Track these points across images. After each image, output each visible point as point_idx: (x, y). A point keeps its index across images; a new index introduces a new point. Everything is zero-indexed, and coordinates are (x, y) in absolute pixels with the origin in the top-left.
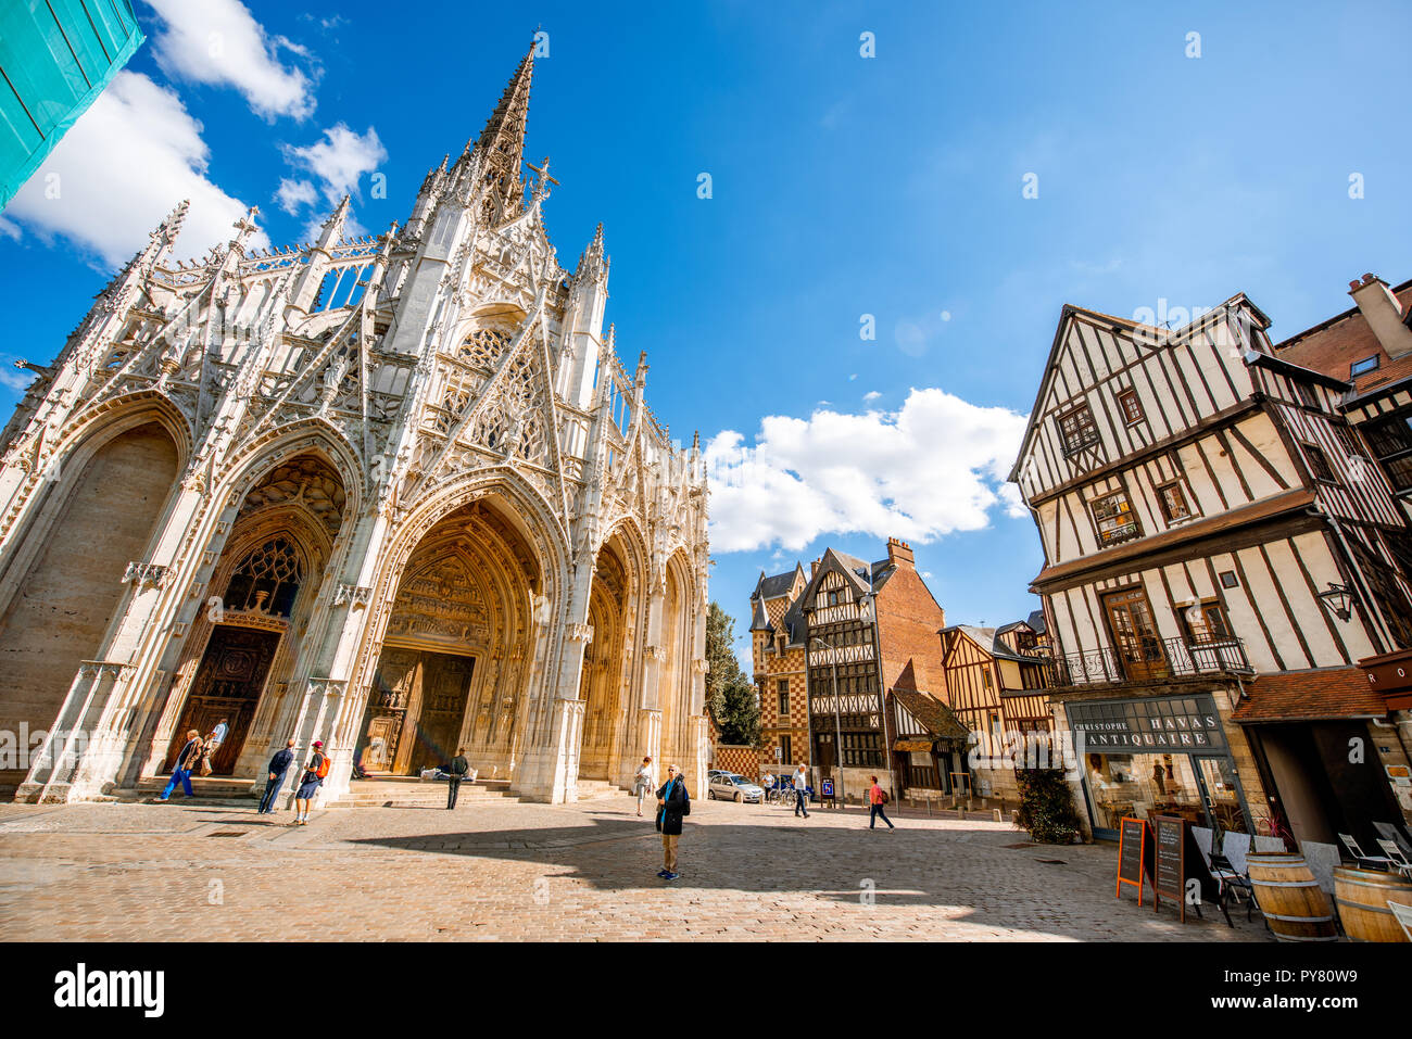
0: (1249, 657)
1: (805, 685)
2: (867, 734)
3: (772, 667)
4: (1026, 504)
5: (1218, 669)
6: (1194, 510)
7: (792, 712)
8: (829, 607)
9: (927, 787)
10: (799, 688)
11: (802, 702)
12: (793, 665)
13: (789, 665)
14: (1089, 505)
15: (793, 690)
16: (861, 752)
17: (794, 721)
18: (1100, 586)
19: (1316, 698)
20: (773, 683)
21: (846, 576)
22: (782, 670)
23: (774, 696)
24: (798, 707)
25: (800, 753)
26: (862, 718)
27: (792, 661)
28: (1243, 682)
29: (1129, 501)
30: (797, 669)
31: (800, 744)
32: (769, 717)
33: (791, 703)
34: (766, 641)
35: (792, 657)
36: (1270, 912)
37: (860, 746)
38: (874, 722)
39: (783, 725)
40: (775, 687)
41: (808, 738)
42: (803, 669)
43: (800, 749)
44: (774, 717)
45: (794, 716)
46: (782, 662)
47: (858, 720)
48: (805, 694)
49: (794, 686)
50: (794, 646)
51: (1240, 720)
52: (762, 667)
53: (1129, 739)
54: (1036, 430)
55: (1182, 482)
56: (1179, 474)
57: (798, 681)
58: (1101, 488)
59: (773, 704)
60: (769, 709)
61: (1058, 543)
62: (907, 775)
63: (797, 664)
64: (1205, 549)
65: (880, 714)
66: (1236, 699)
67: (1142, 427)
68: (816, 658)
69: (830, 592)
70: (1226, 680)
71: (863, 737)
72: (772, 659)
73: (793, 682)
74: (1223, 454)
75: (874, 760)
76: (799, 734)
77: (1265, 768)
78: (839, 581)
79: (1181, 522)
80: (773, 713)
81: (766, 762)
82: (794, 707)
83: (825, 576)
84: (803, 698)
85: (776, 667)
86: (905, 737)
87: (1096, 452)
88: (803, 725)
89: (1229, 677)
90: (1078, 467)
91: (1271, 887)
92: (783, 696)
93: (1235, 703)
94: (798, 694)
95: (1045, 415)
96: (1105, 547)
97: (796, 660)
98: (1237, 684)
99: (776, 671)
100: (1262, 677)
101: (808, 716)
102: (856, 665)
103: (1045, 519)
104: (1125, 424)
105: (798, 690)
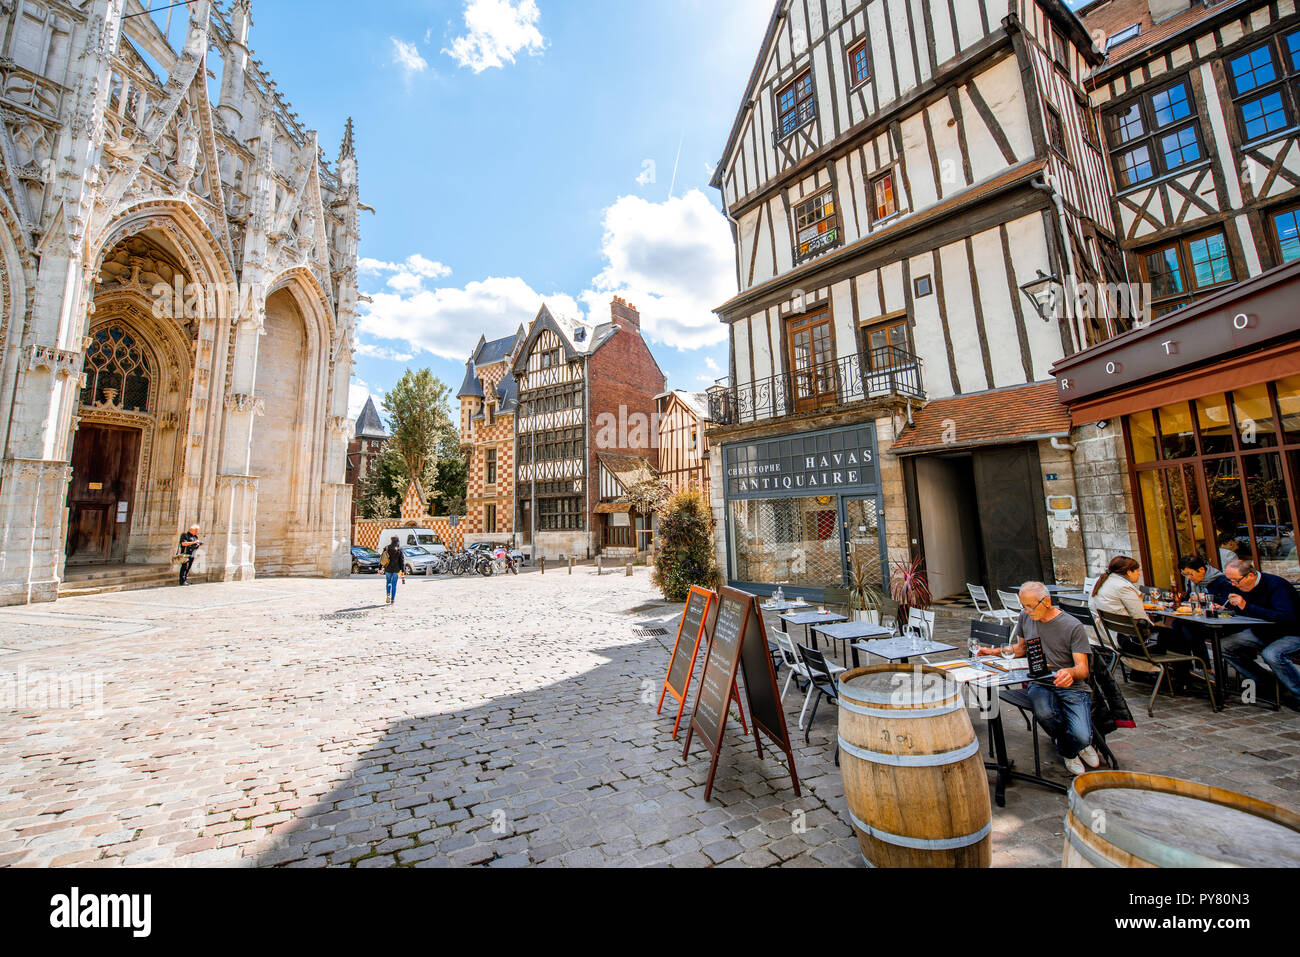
0: (924, 381)
1: (513, 453)
2: (570, 499)
3: (480, 436)
4: (725, 214)
5: (888, 392)
6: (903, 204)
7: (498, 480)
8: (542, 369)
9: (623, 545)
10: (507, 457)
11: (509, 470)
12: (501, 433)
13: (498, 433)
14: (792, 209)
15: (501, 458)
16: (563, 516)
17: (500, 489)
18: (786, 307)
19: (988, 420)
20: (480, 453)
21: (562, 338)
22: (491, 438)
23: (481, 465)
24: (505, 476)
25: (505, 521)
26: (567, 483)
27: (501, 428)
28: (912, 408)
29: (836, 201)
30: (505, 436)
31: (505, 512)
32: (476, 487)
33: (499, 472)
34: (474, 409)
35: (501, 424)
36: (859, 817)
37: (563, 510)
38: (577, 487)
39: (489, 495)
40: (483, 456)
41: (513, 506)
42: (512, 436)
43: (505, 517)
44: (480, 486)
45: (500, 485)
46: (491, 430)
47: (563, 486)
48: (512, 462)
49: (501, 454)
50: (503, 412)
51: (900, 451)
52: (469, 436)
53: (780, 483)
54: (750, 111)
55: (897, 168)
56: (896, 156)
57: (505, 449)
58: (809, 186)
59: (480, 474)
60: (476, 478)
61: (753, 263)
62: (606, 535)
63: (506, 432)
64: (904, 248)
65: (583, 478)
66: (900, 428)
67: (867, 91)
68: (526, 424)
69: (544, 354)
70: (892, 405)
71: (566, 502)
72: (480, 427)
73: (501, 450)
74: (950, 124)
75: (576, 524)
76: (505, 502)
77: (914, 506)
78: (554, 341)
79: (886, 221)
80: (480, 482)
81: (471, 531)
82: (500, 476)
83: (540, 336)
84: (510, 466)
85: (484, 435)
86: (608, 500)
87: (810, 133)
88: (509, 493)
89: (898, 399)
90: (788, 157)
91: (875, 766)
92: (491, 466)
93: (898, 432)
94: (505, 462)
95: (763, 88)
96: (800, 262)
97: (505, 428)
98: (905, 409)
99: (484, 439)
100: (934, 404)
101: (514, 484)
102: (565, 430)
103: (743, 234)
104: (848, 88)
105: (505, 458)
